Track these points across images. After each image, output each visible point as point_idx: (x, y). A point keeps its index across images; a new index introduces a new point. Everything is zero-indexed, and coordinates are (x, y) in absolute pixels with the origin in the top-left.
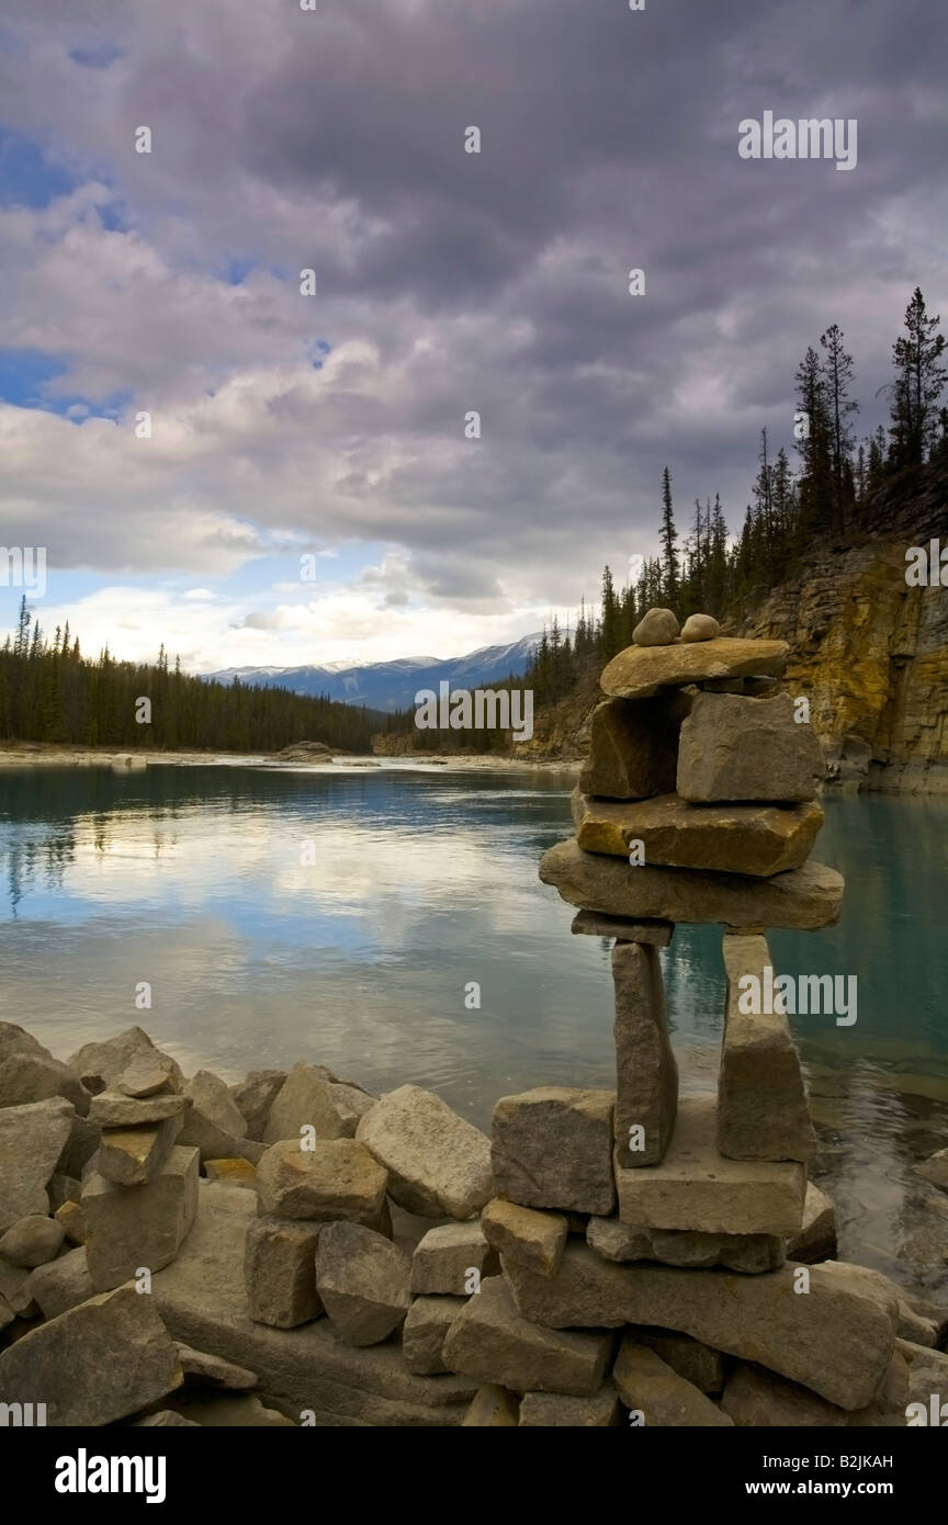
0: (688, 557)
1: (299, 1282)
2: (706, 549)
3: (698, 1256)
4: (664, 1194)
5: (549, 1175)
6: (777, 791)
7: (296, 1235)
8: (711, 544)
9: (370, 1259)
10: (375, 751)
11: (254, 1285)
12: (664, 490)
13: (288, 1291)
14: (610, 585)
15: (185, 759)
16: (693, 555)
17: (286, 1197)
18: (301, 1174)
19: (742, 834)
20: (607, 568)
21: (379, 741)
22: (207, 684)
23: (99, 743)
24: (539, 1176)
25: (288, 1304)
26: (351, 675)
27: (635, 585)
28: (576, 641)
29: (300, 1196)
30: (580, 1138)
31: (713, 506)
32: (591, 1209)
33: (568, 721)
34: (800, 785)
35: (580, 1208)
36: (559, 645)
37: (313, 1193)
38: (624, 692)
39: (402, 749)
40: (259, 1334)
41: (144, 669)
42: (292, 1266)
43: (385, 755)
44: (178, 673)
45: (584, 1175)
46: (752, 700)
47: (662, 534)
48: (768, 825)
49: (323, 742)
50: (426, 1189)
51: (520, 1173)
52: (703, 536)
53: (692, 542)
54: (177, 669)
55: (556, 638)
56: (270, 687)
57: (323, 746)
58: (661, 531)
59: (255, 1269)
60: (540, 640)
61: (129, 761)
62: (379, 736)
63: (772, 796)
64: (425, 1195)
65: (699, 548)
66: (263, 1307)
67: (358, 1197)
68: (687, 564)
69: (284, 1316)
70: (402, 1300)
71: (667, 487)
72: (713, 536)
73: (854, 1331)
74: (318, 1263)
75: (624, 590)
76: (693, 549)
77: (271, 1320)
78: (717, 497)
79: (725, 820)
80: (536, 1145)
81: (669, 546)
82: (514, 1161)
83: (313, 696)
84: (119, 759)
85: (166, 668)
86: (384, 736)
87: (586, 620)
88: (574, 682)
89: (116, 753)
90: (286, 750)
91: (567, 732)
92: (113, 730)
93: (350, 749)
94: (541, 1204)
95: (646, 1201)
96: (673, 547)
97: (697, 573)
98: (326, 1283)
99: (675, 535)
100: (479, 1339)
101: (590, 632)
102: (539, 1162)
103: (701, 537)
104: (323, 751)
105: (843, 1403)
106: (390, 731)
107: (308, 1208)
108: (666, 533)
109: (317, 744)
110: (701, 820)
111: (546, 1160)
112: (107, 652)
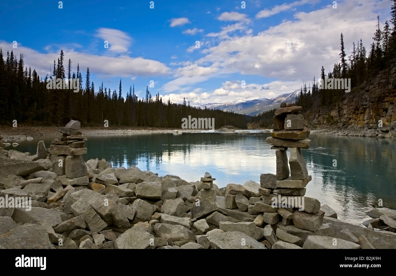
0: (351, 62)
1: (233, 202)
2: (357, 58)
3: (288, 192)
4: (282, 183)
5: (268, 183)
6: (298, 128)
7: (232, 196)
8: (359, 57)
9: (243, 199)
10: (248, 128)
11: (226, 203)
12: (341, 41)
13: (231, 203)
14: (323, 73)
15: (192, 131)
16: (352, 61)
17: (230, 190)
18: (232, 187)
19: (292, 134)
20: (323, 67)
21: (249, 125)
22: (197, 109)
23: (168, 127)
24: (267, 184)
25: (231, 205)
26: (240, 105)
27: (332, 71)
28: (312, 91)
29: (233, 190)
30: (273, 179)
31: (360, 44)
32: (274, 188)
33: (310, 117)
34: (302, 127)
35: (273, 188)
36: (307, 93)
37: (234, 190)
38: (277, 114)
39: (256, 127)
40: (227, 209)
41: (180, 105)
42: (232, 200)
43: (251, 129)
44: (189, 106)
45: (273, 183)
46: (295, 115)
47: (340, 55)
48: (296, 132)
49: (232, 125)
50: (252, 192)
51: (264, 184)
52: (356, 54)
53: (352, 57)
54: (189, 105)
55: (305, 91)
56: (216, 109)
57: (232, 127)
58: (340, 54)
59: (226, 201)
60: (300, 92)
61: (177, 132)
62: (249, 123)
63: (298, 129)
64: (252, 194)
65: (354, 58)
66: (228, 206)
67: (241, 191)
68: (350, 64)
69: (231, 207)
70: (248, 204)
71: (342, 39)
72: (360, 54)
73: (310, 202)
74: (236, 199)
75: (329, 74)
76: (352, 59)
77: (229, 208)
78: (361, 41)
79: (290, 132)
80: (266, 180)
81: (343, 59)
82: (263, 182)
83: (229, 112)
84: (174, 132)
85: (186, 105)
86: (251, 123)
87: (316, 84)
88: (312, 104)
89: (173, 130)
90: (221, 128)
91: (309, 121)
92: (172, 123)
93: (240, 127)
94: (267, 187)
95: (280, 184)
96: (344, 59)
97: (354, 67)
98: (237, 201)
99: (345, 55)
100: (258, 205)
101: (317, 88)
102: (267, 182)
103: (355, 55)
104: (232, 128)
105: (308, 212)
106: (252, 122)
107: (234, 192)
108: (342, 55)
109: (230, 126)
110: (287, 132)
111: (268, 182)
112: (169, 101)
